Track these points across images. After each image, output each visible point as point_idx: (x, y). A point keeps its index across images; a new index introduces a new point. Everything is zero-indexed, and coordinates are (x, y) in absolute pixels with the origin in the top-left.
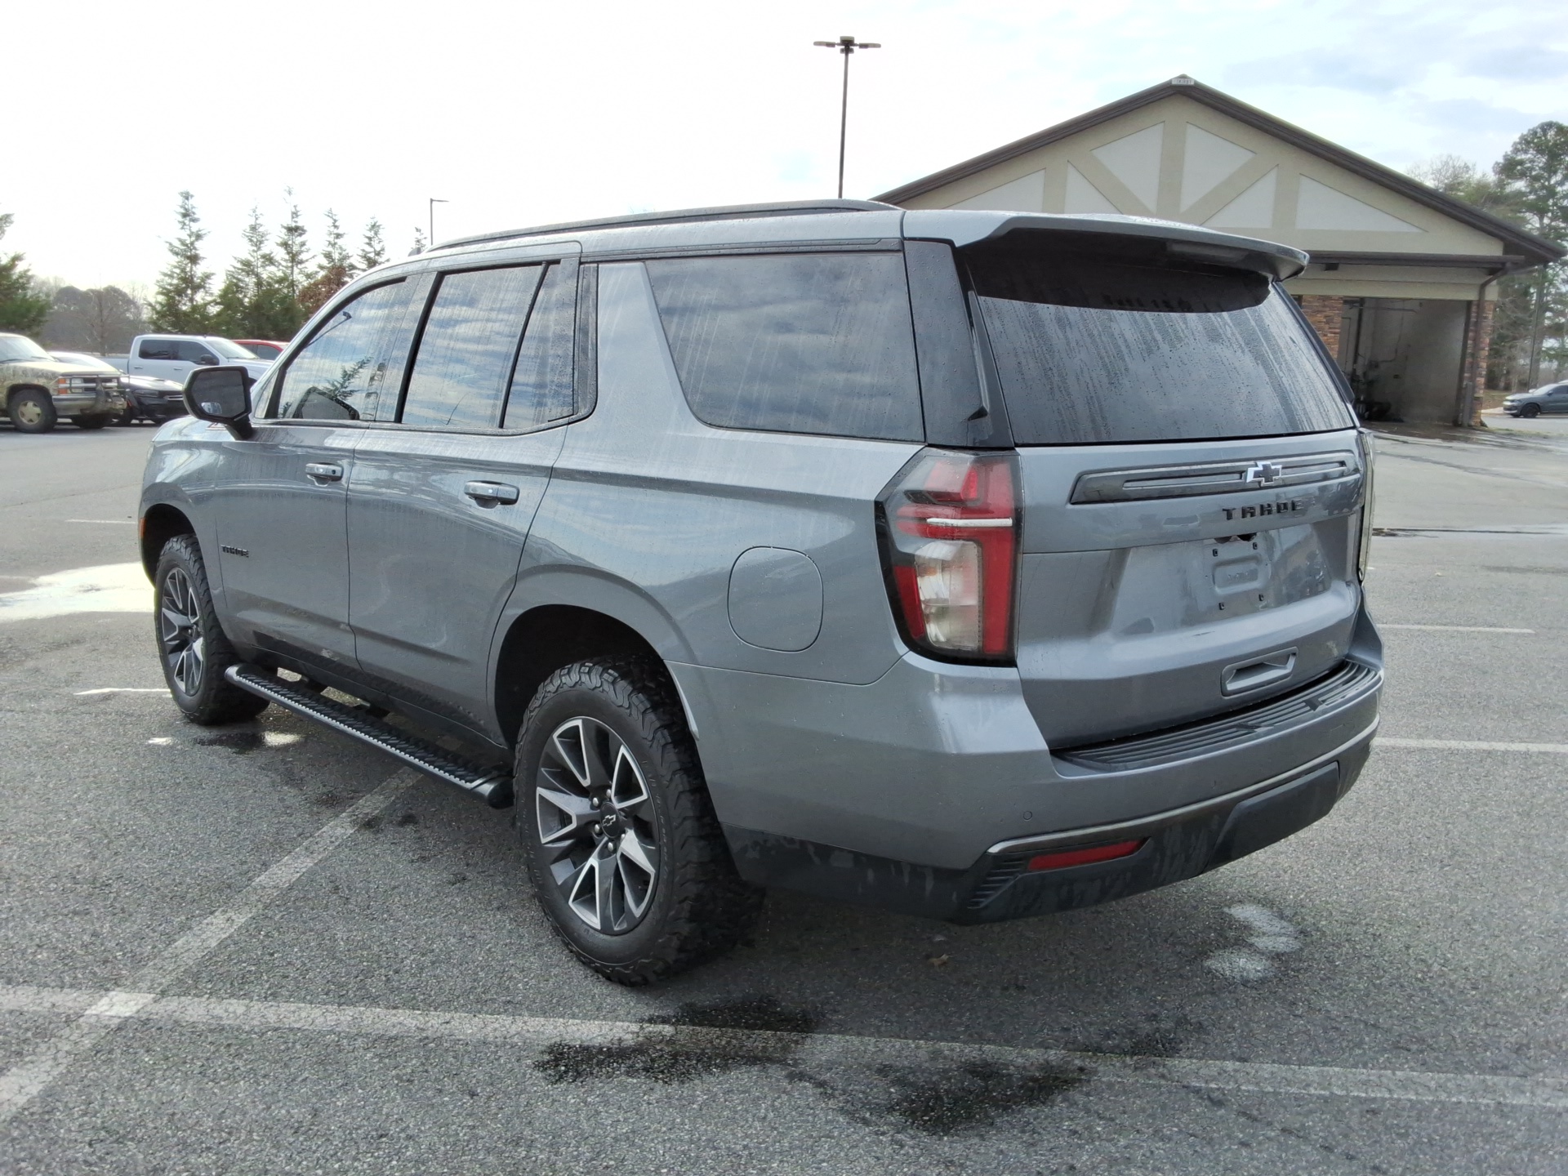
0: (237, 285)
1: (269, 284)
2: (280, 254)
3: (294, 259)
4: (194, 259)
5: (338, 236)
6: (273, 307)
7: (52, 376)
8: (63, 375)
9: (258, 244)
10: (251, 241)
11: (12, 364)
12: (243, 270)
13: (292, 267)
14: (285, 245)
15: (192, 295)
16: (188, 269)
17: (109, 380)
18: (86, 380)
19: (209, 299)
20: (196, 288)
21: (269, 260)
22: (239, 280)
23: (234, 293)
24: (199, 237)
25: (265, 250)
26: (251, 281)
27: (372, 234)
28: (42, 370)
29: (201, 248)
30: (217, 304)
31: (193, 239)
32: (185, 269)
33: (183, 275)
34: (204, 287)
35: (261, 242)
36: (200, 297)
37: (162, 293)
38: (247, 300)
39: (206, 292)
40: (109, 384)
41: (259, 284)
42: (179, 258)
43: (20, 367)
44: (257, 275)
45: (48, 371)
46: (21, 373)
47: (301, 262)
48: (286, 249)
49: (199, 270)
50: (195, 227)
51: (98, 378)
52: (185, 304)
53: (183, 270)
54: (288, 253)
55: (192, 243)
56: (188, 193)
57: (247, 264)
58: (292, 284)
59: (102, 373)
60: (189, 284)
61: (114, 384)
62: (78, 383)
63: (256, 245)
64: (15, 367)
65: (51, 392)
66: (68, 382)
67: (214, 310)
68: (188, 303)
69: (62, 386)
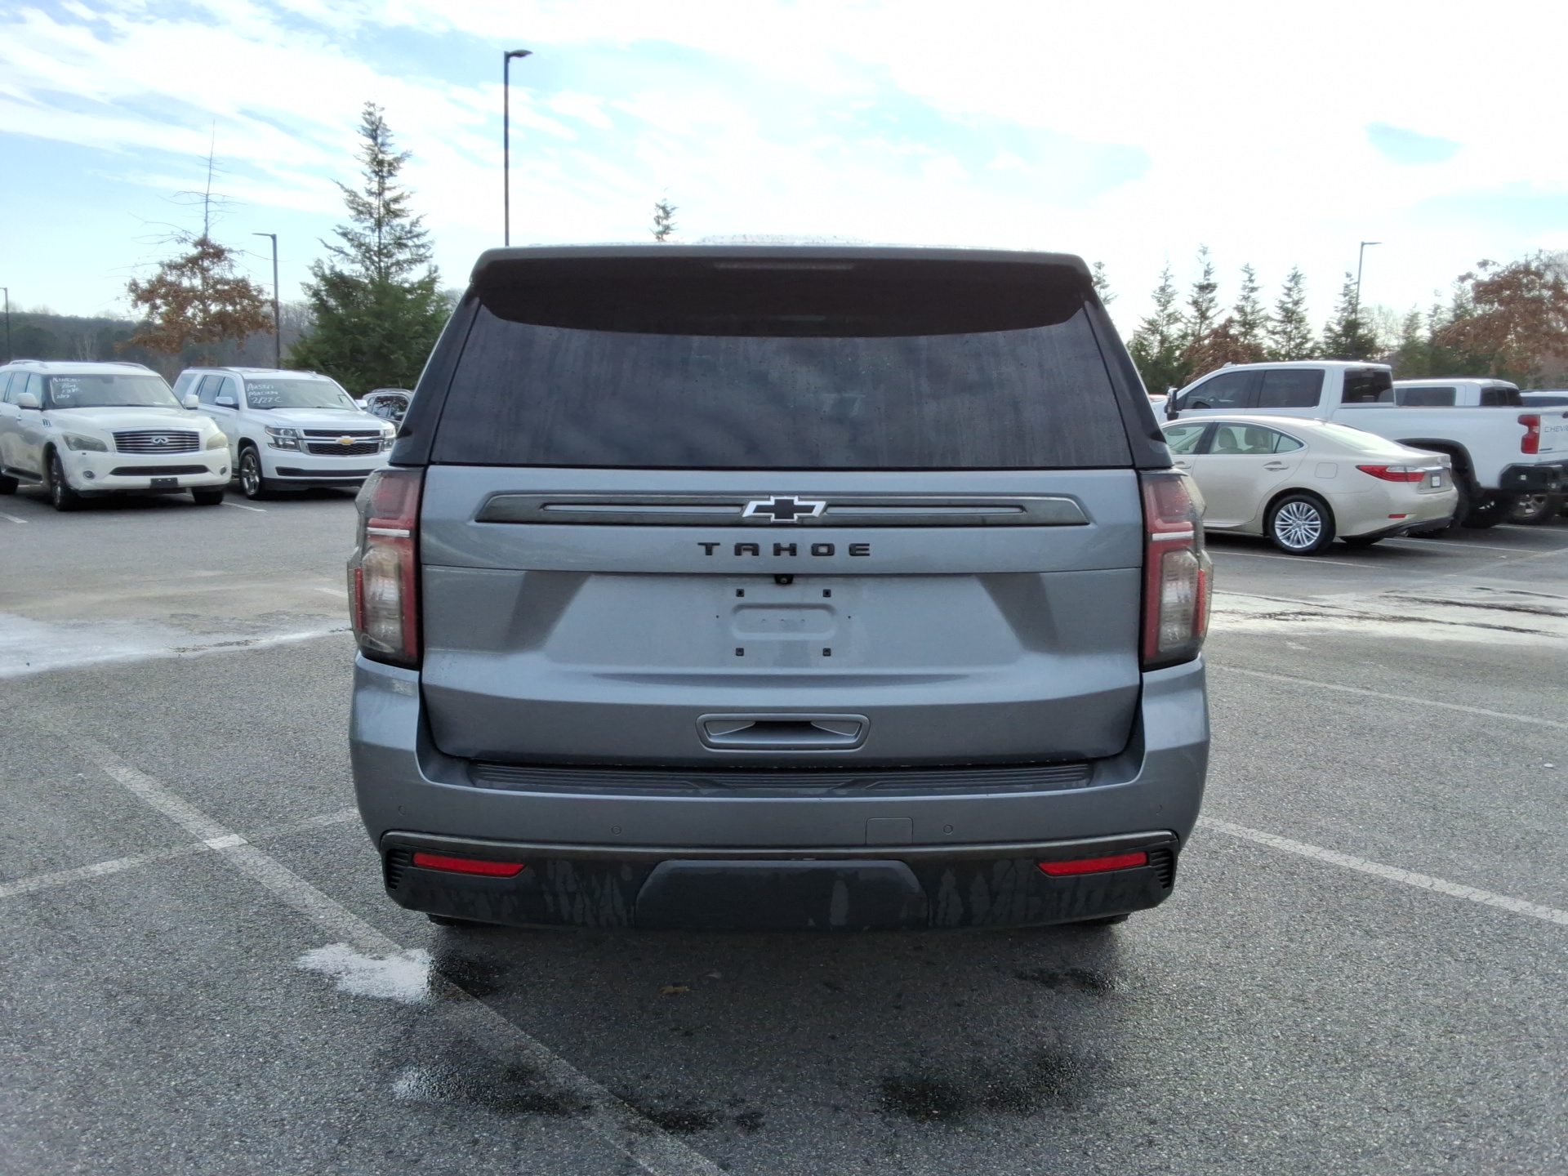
0: (1143, 343)
1: (1173, 342)
2: (1190, 312)
3: (1203, 316)
5: (1253, 290)
9: (1165, 304)
10: (1159, 301)
12: (1149, 330)
13: (1200, 323)
14: (1195, 303)
21: (1176, 318)
22: (1145, 339)
25: (1173, 308)
26: (1155, 339)
27: (1291, 285)
35: (1168, 302)
38: (1150, 356)
41: (1162, 342)
44: (1161, 333)
47: (1208, 318)
48: (1196, 306)
54: (1198, 310)
57: (1153, 323)
58: (1198, 340)
63: (1163, 305)
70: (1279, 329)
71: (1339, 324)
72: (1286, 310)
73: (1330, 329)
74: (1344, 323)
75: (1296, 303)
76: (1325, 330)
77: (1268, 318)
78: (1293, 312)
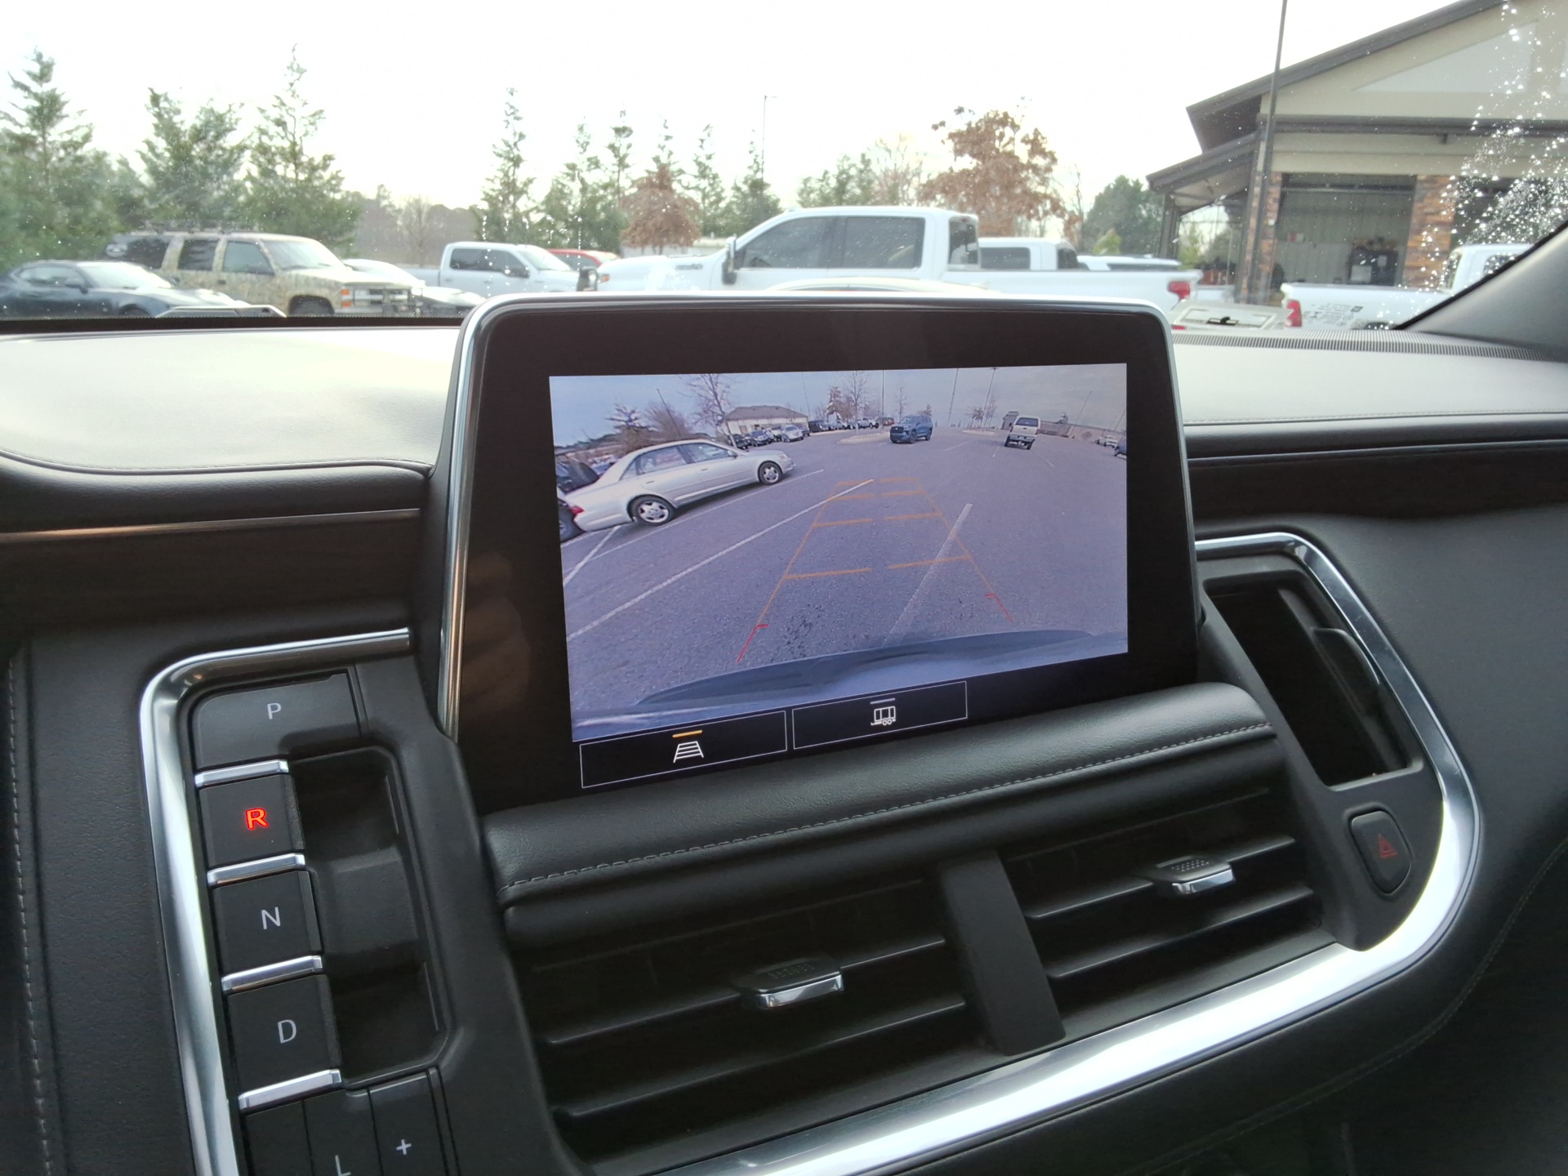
0: (561, 191)
1: (595, 191)
2: (608, 159)
3: (622, 164)
4: (517, 161)
5: (668, 138)
6: (597, 214)
7: (334, 286)
8: (348, 285)
9: (584, 146)
10: (578, 142)
11: (294, 272)
12: (568, 174)
13: (619, 172)
14: (612, 147)
15: (515, 200)
16: (511, 173)
17: (400, 292)
18: (373, 292)
19: (532, 205)
20: (519, 193)
21: (595, 163)
22: (564, 186)
23: (559, 199)
24: (522, 136)
25: (590, 153)
26: (576, 187)
27: (704, 136)
28: (324, 280)
29: (523, 150)
30: (539, 211)
31: (517, 138)
32: (508, 171)
33: (506, 179)
34: (526, 192)
35: (588, 143)
36: (523, 204)
37: (484, 199)
38: (570, 208)
39: (529, 198)
40: (398, 297)
41: (584, 190)
42: (502, 160)
43: (303, 276)
44: (582, 181)
45: (330, 281)
46: (303, 282)
47: (627, 166)
48: (613, 151)
49: (521, 175)
50: (519, 127)
51: (385, 290)
52: (507, 212)
53: (506, 175)
54: (616, 156)
55: (515, 144)
56: (512, 89)
57: (572, 167)
58: (618, 191)
59: (389, 284)
60: (511, 189)
61: (404, 297)
62: (363, 295)
63: (582, 147)
64: (297, 276)
65: (334, 304)
66: (351, 293)
67: (536, 218)
68: (511, 211)
69: (346, 297)
70: (692, 185)
71: (745, 182)
72: (699, 164)
73: (738, 189)
74: (750, 182)
75: (709, 157)
76: (733, 188)
77: (681, 172)
78: (706, 168)
